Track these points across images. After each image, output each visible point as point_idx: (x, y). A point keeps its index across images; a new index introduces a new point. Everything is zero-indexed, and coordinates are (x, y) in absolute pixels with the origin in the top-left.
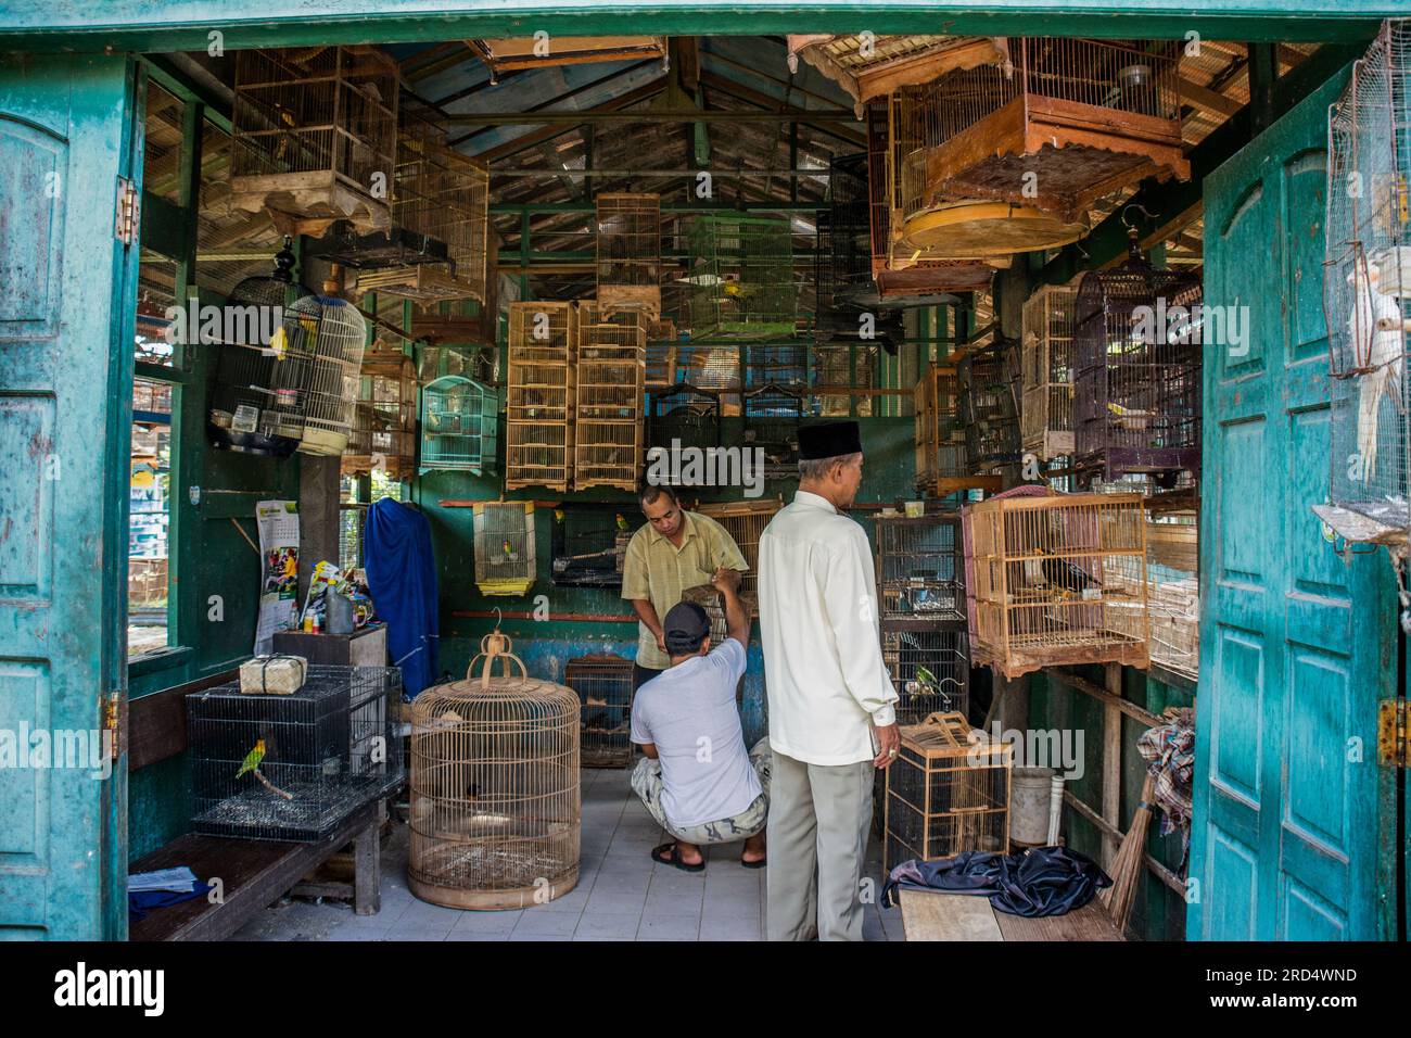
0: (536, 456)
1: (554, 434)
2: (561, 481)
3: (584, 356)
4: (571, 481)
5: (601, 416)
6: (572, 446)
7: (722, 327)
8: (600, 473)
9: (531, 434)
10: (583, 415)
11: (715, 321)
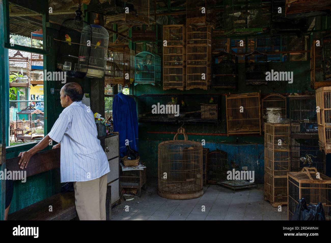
0: (173, 78)
1: (179, 71)
2: (181, 87)
3: (189, 43)
4: (185, 87)
5: (195, 64)
6: (185, 75)
7: (235, 30)
8: (195, 84)
9: (172, 71)
10: (188, 64)
11: (233, 28)
